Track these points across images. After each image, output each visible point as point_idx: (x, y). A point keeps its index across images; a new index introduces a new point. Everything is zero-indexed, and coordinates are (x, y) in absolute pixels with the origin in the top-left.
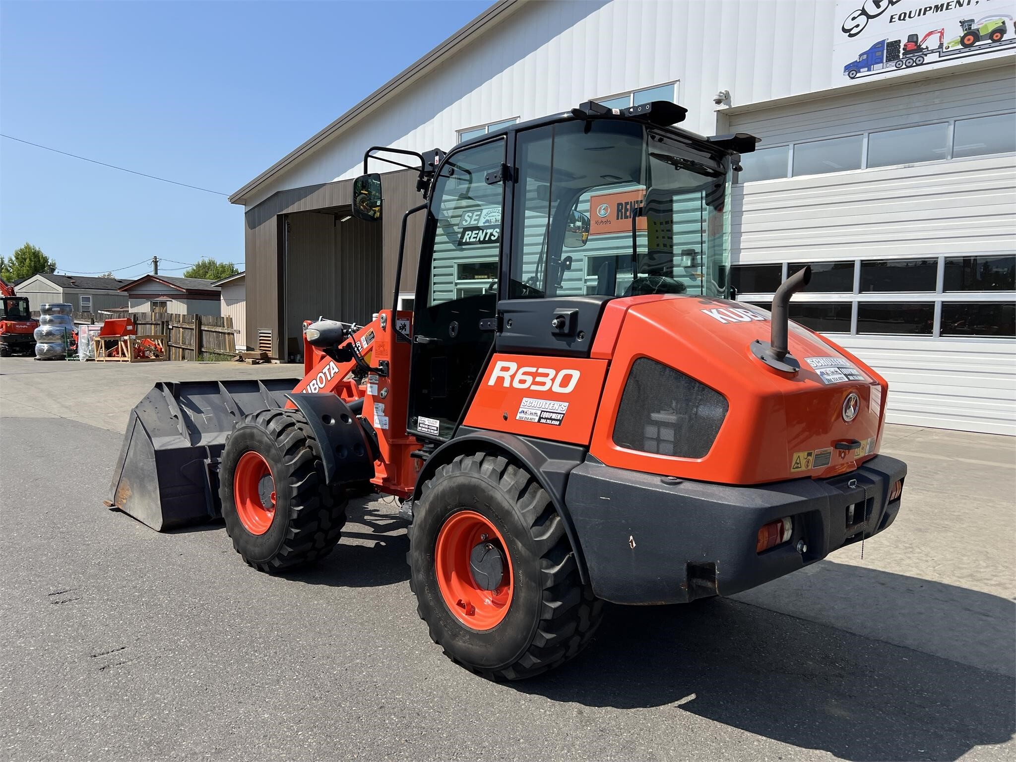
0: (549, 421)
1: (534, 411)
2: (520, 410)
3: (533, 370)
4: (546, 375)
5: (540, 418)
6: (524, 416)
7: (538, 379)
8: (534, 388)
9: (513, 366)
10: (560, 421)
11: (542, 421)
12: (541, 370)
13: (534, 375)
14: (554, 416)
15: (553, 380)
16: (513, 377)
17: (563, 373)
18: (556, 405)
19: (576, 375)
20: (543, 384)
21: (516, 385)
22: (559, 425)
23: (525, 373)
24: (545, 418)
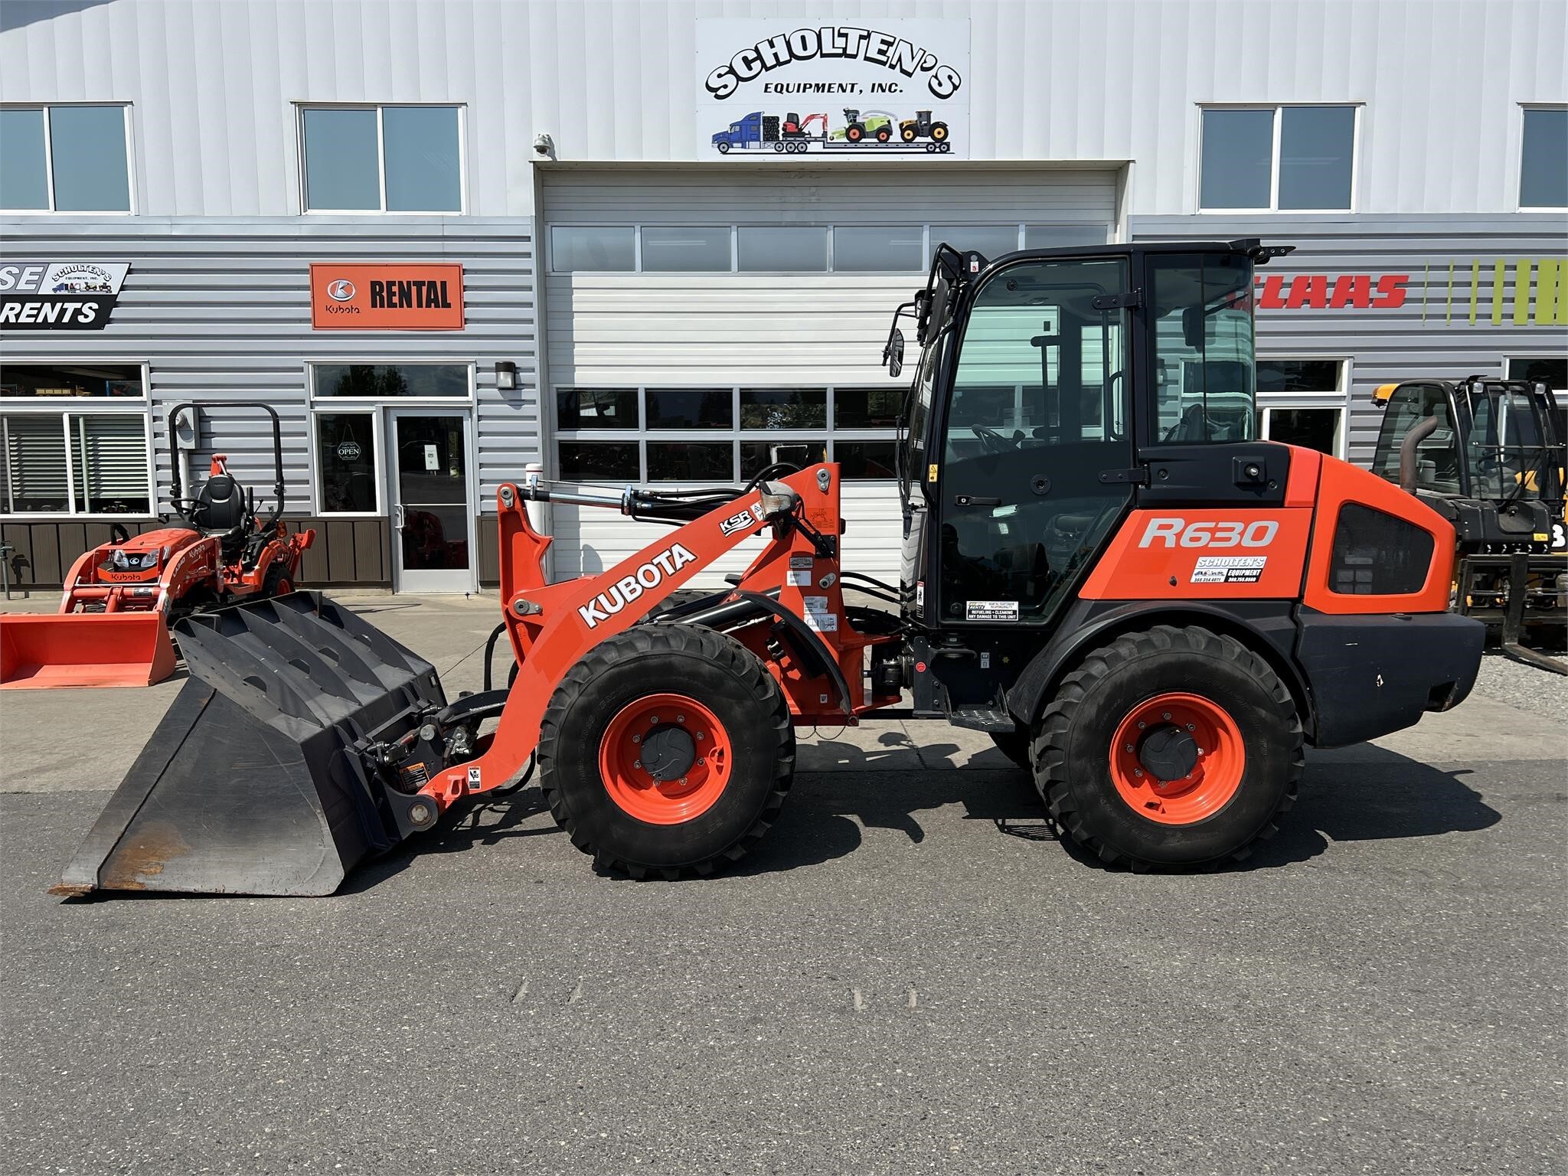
0: (1242, 579)
1: (1217, 571)
2: (1196, 571)
3: (1212, 525)
4: (1232, 529)
5: (1228, 577)
6: (1203, 577)
7: (1219, 535)
8: (1213, 545)
9: (1178, 523)
10: (1257, 577)
11: (1230, 580)
12: (1221, 525)
13: (1213, 531)
14: (1247, 573)
15: (1242, 534)
16: (1179, 536)
17: (1255, 525)
18: (1248, 561)
19: (1273, 527)
20: (1228, 539)
21: (1185, 542)
22: (1257, 581)
23: (1197, 530)
24: (1235, 577)
